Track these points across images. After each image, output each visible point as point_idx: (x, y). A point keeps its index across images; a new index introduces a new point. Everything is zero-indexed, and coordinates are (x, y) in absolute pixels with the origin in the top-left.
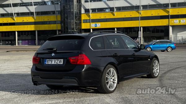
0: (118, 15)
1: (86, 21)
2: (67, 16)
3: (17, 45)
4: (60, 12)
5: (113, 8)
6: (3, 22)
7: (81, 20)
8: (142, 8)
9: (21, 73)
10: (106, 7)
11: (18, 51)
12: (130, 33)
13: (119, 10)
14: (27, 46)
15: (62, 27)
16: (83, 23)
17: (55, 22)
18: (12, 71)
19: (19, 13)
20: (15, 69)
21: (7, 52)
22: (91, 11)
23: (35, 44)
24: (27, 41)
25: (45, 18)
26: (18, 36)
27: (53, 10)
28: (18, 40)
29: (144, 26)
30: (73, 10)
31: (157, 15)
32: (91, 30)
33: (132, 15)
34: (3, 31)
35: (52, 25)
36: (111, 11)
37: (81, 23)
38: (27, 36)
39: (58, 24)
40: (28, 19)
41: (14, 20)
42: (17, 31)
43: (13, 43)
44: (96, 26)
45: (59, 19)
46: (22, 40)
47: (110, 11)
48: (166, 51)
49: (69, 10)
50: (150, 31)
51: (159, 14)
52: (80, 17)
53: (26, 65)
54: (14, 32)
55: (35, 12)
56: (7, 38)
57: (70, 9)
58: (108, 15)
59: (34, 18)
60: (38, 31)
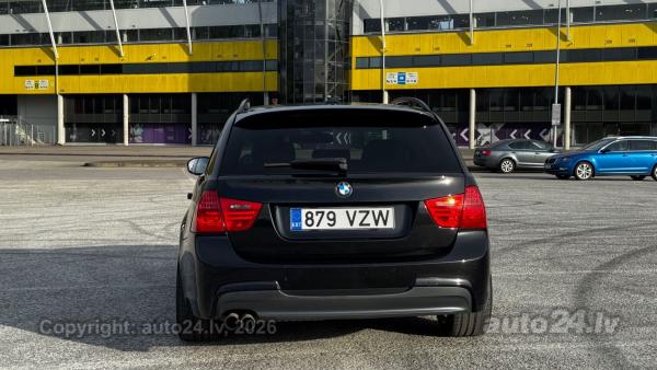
0: (481, 41)
1: (366, 63)
2: (301, 45)
3: (126, 142)
4: (278, 30)
5: (467, 16)
6: (82, 63)
7: (348, 59)
8: (570, 17)
9: (94, 244)
10: (442, 11)
11: (121, 164)
12: (525, 108)
13: (488, 25)
14: (160, 149)
15: (281, 82)
16: (357, 68)
17: (257, 66)
18: (70, 235)
19: (136, 30)
20: (80, 231)
21: (87, 165)
22: (385, 27)
23: (188, 142)
24: (161, 130)
25: (226, 50)
26: (132, 110)
27: (253, 20)
28: (131, 125)
29: (576, 83)
30: (322, 23)
31: (626, 44)
32: (386, 95)
33: (533, 42)
34: (82, 92)
35: (249, 75)
36: (458, 30)
37: (348, 68)
38: (163, 112)
39: (268, 73)
40: (165, 53)
41: (119, 54)
42: (129, 95)
43: (112, 134)
44: (402, 82)
45: (273, 53)
46: (145, 125)
47: (455, 27)
48: (650, 178)
49: (309, 23)
50: (599, 103)
51: (633, 41)
52: (348, 48)
53: (126, 215)
54: (119, 97)
55: (191, 28)
56: (94, 118)
57: (312, 18)
58: (447, 43)
59: (186, 49)
60: (199, 95)
